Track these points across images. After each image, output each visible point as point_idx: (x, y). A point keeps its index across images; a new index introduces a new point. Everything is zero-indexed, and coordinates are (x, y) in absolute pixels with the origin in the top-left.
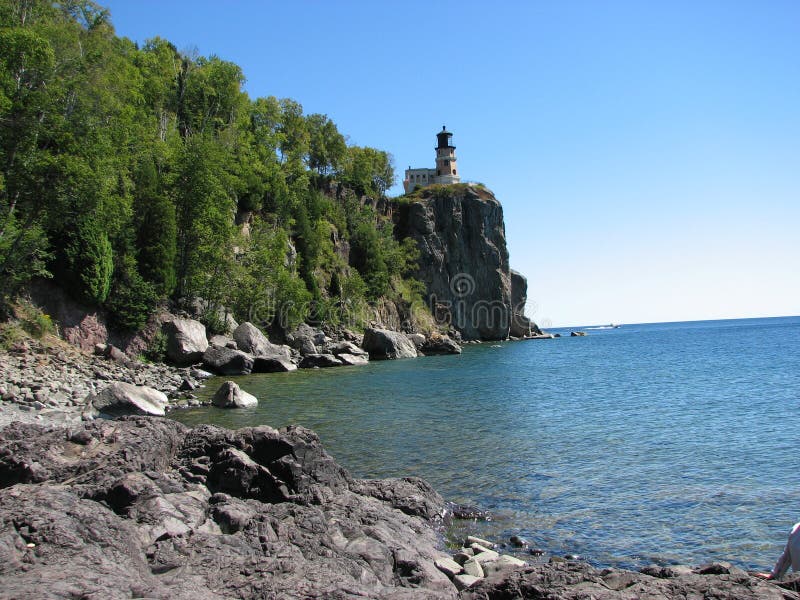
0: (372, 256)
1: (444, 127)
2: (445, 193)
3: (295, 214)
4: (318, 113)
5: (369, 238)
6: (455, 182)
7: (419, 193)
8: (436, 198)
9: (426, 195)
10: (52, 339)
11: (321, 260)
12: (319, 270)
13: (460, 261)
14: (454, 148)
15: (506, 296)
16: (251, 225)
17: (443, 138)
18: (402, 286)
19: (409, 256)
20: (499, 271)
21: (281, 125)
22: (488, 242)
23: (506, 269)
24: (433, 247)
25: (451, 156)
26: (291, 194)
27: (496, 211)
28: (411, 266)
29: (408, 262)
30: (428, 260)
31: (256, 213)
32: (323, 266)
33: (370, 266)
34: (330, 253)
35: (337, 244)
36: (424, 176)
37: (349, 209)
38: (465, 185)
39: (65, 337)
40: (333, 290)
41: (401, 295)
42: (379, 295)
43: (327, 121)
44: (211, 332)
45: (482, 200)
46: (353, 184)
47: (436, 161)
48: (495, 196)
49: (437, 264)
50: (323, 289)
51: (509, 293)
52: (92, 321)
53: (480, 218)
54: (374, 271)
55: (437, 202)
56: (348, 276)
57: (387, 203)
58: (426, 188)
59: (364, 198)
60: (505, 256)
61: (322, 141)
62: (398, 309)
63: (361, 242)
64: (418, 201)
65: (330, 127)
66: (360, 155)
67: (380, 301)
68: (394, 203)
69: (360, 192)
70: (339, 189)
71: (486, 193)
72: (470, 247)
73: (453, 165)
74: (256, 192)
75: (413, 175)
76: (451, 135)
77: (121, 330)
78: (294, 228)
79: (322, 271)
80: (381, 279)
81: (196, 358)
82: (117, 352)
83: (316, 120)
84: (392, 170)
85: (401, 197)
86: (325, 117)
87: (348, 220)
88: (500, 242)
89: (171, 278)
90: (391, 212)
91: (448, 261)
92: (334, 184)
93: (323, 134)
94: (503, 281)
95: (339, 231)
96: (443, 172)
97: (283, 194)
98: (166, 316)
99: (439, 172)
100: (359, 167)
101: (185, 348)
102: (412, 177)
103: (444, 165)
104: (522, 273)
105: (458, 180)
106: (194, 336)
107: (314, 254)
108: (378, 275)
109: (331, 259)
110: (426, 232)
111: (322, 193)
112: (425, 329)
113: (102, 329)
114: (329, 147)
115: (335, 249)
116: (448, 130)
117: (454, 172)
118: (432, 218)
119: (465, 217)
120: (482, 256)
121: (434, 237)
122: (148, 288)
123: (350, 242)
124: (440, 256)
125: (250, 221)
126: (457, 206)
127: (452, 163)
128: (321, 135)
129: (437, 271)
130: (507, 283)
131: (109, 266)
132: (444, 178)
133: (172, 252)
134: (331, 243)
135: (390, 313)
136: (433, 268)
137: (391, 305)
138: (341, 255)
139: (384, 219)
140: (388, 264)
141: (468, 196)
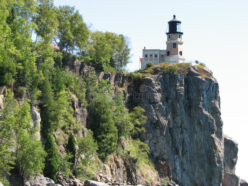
0: (105, 121)
1: (174, 16)
2: (171, 70)
3: (41, 87)
4: (68, 5)
5: (104, 107)
6: (181, 62)
7: (150, 69)
8: (164, 74)
9: (156, 71)
11: (62, 123)
12: (59, 131)
13: (181, 127)
14: (182, 33)
15: (219, 157)
16: (5, 96)
17: (173, 25)
18: (131, 145)
19: (137, 122)
20: (214, 136)
21: (36, 14)
22: (204, 112)
23: (219, 134)
24: (159, 114)
25: (179, 40)
26: (38, 72)
27: (213, 87)
28: (139, 130)
29: (136, 126)
30: (155, 125)
31: (9, 87)
32: (63, 128)
33: (103, 129)
34: (71, 118)
35: (77, 110)
36: (156, 56)
37: (88, 82)
38: (188, 65)
40: (70, 147)
41: (129, 153)
42: (109, 152)
43: (75, 11)
45: (202, 77)
46: (94, 63)
47: (167, 44)
48: (213, 75)
49: (162, 128)
50: (62, 146)
51: (222, 154)
53: (199, 92)
54: (106, 133)
55: (164, 78)
56: (84, 136)
57: (124, 77)
58: (156, 66)
59: (102, 74)
60: (220, 124)
61: (70, 28)
62: (125, 164)
63: (97, 109)
64: (149, 77)
65: (77, 17)
66: (101, 39)
67: (111, 157)
68: (130, 77)
69: (99, 68)
70: (82, 66)
71: (206, 72)
72: (190, 116)
73: (180, 48)
74: (10, 71)
75: (147, 54)
76: (180, 22)
78: (40, 98)
79: (63, 132)
80: (111, 139)
83: (66, 10)
84: (129, 50)
85: (136, 72)
86: (73, 8)
87: (87, 92)
88: (216, 112)
90: (126, 84)
91: (171, 126)
92: (77, 62)
93: (71, 21)
94: (217, 144)
95: (79, 100)
96: (172, 52)
97: (32, 73)
99: (168, 53)
100: (99, 48)
102: (146, 56)
103: (173, 48)
105: (184, 60)
107: (55, 119)
108: (109, 136)
109: (70, 123)
110: (154, 103)
111: (67, 69)
112: (148, 181)
114: (76, 32)
115: (75, 115)
116: (177, 19)
117: (181, 53)
118: (159, 91)
119: (187, 91)
120: (199, 123)
121: (160, 106)
123: (88, 108)
124: (164, 122)
125: (4, 93)
126: (181, 82)
127: (179, 46)
128: (68, 23)
129: (162, 134)
130: (220, 147)
132: (172, 58)
134: (72, 110)
135: (118, 167)
136: (158, 131)
137: (120, 161)
138: (79, 119)
139: (121, 90)
140: (118, 127)
141: (190, 74)
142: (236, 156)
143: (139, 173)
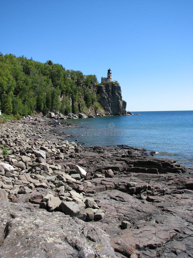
2: (108, 84)
6: (111, 81)
7: (102, 83)
8: (106, 85)
9: (104, 84)
10: (37, 115)
12: (76, 102)
14: (111, 73)
15: (121, 106)
16: (63, 96)
17: (109, 71)
20: (119, 100)
22: (117, 94)
23: (121, 100)
24: (105, 95)
25: (110, 75)
26: (71, 90)
27: (119, 88)
29: (98, 99)
30: (103, 98)
31: (64, 94)
32: (78, 101)
34: (79, 99)
36: (105, 79)
37: (84, 89)
38: (113, 82)
39: (38, 115)
40: (79, 106)
41: (95, 106)
44: (55, 114)
47: (107, 76)
48: (120, 85)
50: (77, 106)
52: (41, 113)
53: (115, 89)
54: (89, 102)
55: (106, 86)
56: (83, 103)
57: (95, 86)
58: (104, 82)
59: (88, 87)
60: (121, 97)
62: (95, 109)
63: (87, 96)
64: (102, 85)
67: (90, 107)
68: (97, 86)
70: (83, 85)
71: (117, 84)
72: (113, 95)
75: (103, 79)
77: (44, 114)
78: (71, 96)
81: (53, 117)
82: (44, 116)
85: (99, 84)
86: (80, 71)
87: (84, 92)
88: (120, 94)
89: (50, 107)
90: (96, 88)
91: (108, 98)
93: (80, 75)
94: (120, 103)
95: (82, 94)
97: (69, 90)
98: (50, 112)
99: (108, 78)
101: (52, 116)
103: (109, 77)
104: (126, 101)
106: (53, 115)
107: (75, 100)
110: (103, 92)
113: (42, 114)
114: (81, 77)
115: (81, 98)
116: (110, 69)
117: (111, 78)
118: (104, 89)
119: (112, 89)
120: (115, 97)
121: (105, 93)
122: (48, 109)
123: (84, 96)
124: (106, 97)
126: (110, 87)
130: (121, 103)
131: (43, 106)
132: (109, 80)
133: (50, 104)
134: (80, 97)
135: (92, 110)
136: (104, 100)
137: (93, 108)
138: (82, 99)
139: (94, 89)
140: (92, 100)
141: (113, 84)
142: (126, 105)
143: (98, 111)
